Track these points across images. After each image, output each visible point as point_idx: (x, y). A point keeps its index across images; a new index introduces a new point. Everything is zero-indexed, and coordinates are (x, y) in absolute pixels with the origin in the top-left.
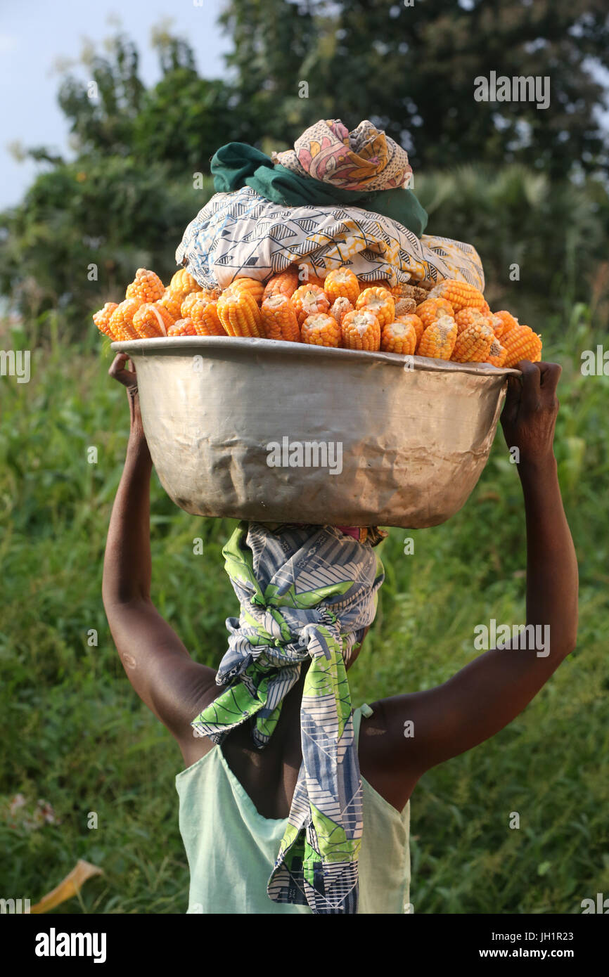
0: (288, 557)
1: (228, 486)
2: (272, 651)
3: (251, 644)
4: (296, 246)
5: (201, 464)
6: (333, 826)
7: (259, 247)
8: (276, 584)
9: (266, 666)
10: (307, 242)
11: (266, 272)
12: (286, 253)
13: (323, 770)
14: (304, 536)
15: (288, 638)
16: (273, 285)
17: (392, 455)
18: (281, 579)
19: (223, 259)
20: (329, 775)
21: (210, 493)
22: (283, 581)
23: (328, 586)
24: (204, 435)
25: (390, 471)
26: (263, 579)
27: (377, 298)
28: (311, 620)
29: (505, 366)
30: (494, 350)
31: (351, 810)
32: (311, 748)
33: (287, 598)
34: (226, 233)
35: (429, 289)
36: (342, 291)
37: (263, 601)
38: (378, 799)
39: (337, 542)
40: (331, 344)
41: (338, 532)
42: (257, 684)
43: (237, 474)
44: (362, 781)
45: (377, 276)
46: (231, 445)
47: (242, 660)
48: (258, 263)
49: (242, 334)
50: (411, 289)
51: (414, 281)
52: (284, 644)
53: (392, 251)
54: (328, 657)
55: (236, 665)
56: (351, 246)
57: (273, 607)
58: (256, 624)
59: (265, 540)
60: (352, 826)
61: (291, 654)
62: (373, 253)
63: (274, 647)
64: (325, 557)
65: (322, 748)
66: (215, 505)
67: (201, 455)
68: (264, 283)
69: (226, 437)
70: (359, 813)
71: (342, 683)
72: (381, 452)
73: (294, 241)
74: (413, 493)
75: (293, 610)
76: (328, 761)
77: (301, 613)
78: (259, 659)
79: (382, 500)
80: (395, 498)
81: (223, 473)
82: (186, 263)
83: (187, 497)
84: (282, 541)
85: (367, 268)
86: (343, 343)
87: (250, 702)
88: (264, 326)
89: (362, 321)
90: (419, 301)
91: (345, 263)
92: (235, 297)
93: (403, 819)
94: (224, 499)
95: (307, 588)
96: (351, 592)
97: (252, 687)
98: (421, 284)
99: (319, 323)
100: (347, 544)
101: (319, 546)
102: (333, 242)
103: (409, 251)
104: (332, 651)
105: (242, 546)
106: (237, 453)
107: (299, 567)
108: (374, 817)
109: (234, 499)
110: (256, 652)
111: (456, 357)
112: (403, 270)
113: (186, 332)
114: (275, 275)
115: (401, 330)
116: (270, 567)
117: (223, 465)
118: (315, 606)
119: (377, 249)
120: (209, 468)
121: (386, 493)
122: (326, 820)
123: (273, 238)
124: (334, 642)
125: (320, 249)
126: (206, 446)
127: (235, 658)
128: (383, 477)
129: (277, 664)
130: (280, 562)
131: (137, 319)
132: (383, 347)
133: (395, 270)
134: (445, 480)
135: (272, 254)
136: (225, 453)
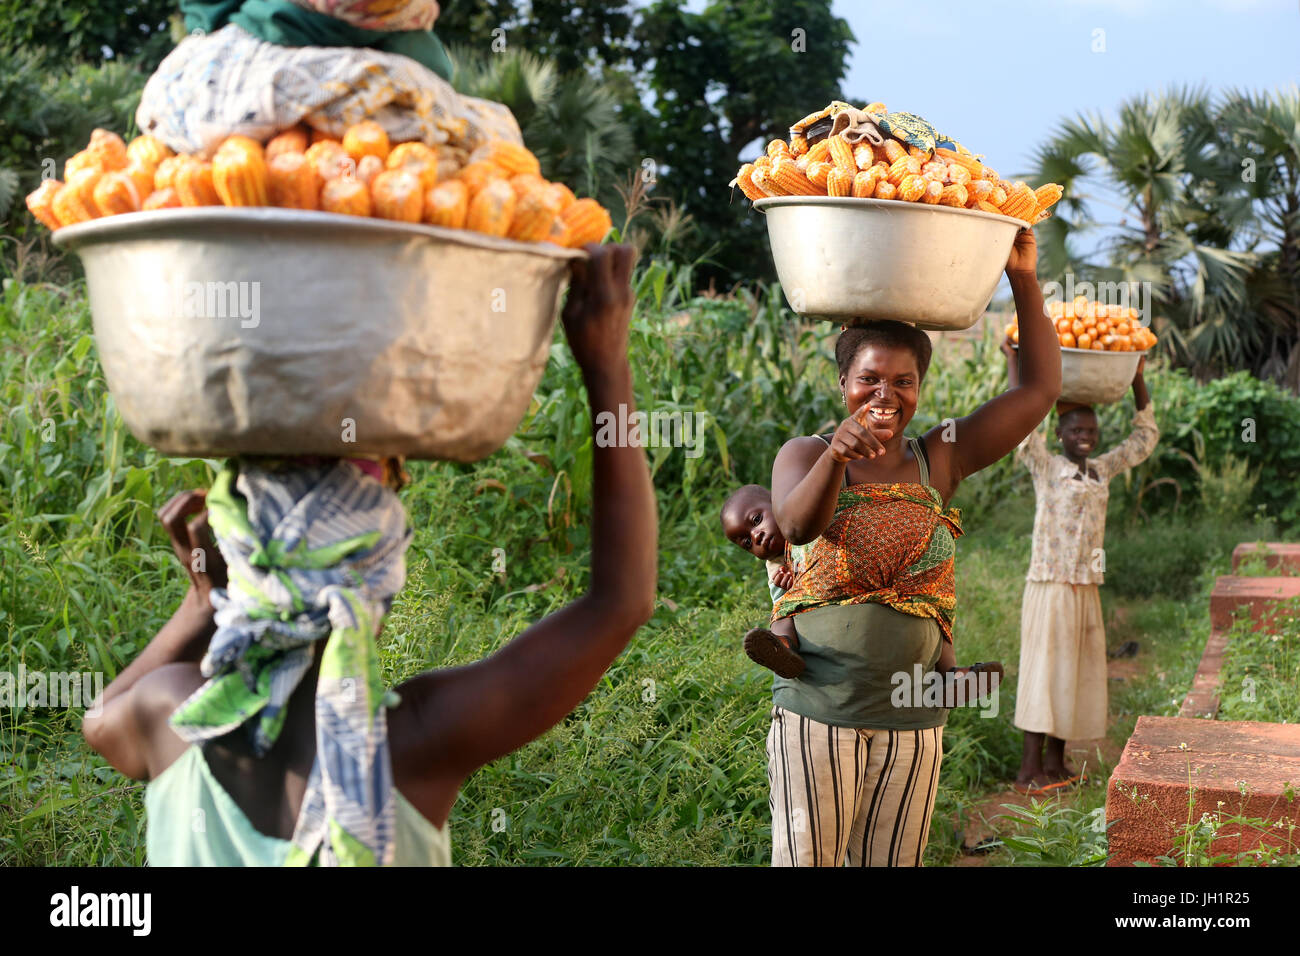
0: (296, 501)
1: (224, 406)
2: (278, 627)
3: (252, 619)
4: (306, 96)
5: (189, 380)
6: (359, 848)
7: (259, 97)
8: (282, 538)
9: (269, 648)
10: (320, 92)
11: (268, 130)
12: (294, 105)
13: (348, 774)
14: (315, 474)
15: (300, 607)
16: (277, 145)
17: (436, 360)
18: (288, 530)
19: (210, 115)
20: (356, 782)
21: (200, 419)
22: (292, 534)
23: (349, 538)
24: (193, 339)
25: (433, 383)
26: (265, 532)
27: (414, 159)
28: (329, 581)
29: (570, 246)
30: (554, 230)
31: (381, 827)
32: (332, 748)
33: (297, 556)
34: (211, 82)
35: (470, 151)
36: (369, 149)
37: (265, 561)
38: (413, 815)
39: (356, 484)
40: (361, 215)
41: (357, 471)
42: (257, 673)
43: (237, 389)
44: (394, 791)
45: (409, 134)
46: (231, 351)
47: (241, 639)
48: (258, 118)
49: (246, 203)
50: (449, 151)
51: (452, 142)
52: (294, 617)
53: (424, 104)
54: (356, 627)
55: (235, 645)
56: (376, 95)
57: (279, 568)
58: (255, 592)
59: (265, 484)
60: (382, 848)
61: (305, 628)
62: (401, 105)
63: (280, 620)
64: (344, 500)
65: (347, 747)
66: (206, 433)
67: (188, 368)
68: (264, 144)
69: (222, 341)
70: (390, 832)
71: (371, 662)
72: (423, 357)
73: (303, 90)
74: (460, 411)
75: (305, 571)
76: (355, 764)
77: (317, 575)
78: (262, 638)
79: (424, 419)
80: (438, 417)
81: (218, 389)
82: (153, 125)
83: (165, 426)
84: (287, 483)
85: (395, 124)
86: (375, 212)
87: (246, 697)
88: (276, 192)
89: (401, 183)
90: (462, 165)
91: (370, 117)
92: (237, 156)
93: (443, 839)
94: (218, 425)
95: (321, 542)
96: (380, 545)
97: (250, 677)
98: (460, 145)
99: (345, 188)
100: (369, 486)
101: (335, 487)
102: (352, 91)
103: (443, 103)
104: (360, 621)
105: (235, 493)
106: (237, 362)
107: (310, 517)
108: (408, 837)
109: (232, 424)
110: (259, 629)
111: (513, 233)
112: (440, 128)
113: (167, 205)
114: (279, 133)
115: (447, 198)
116: (273, 516)
117: (219, 378)
118: (334, 565)
119: (406, 101)
120: (199, 383)
121: (429, 409)
122: (352, 842)
123: (277, 86)
124: (362, 608)
125: (337, 100)
126: (196, 356)
127: (230, 637)
128: (425, 389)
129: (284, 644)
130: (285, 509)
131: (101, 194)
132: (426, 219)
133: (431, 128)
134: (498, 395)
135: (276, 106)
136: (220, 363)
